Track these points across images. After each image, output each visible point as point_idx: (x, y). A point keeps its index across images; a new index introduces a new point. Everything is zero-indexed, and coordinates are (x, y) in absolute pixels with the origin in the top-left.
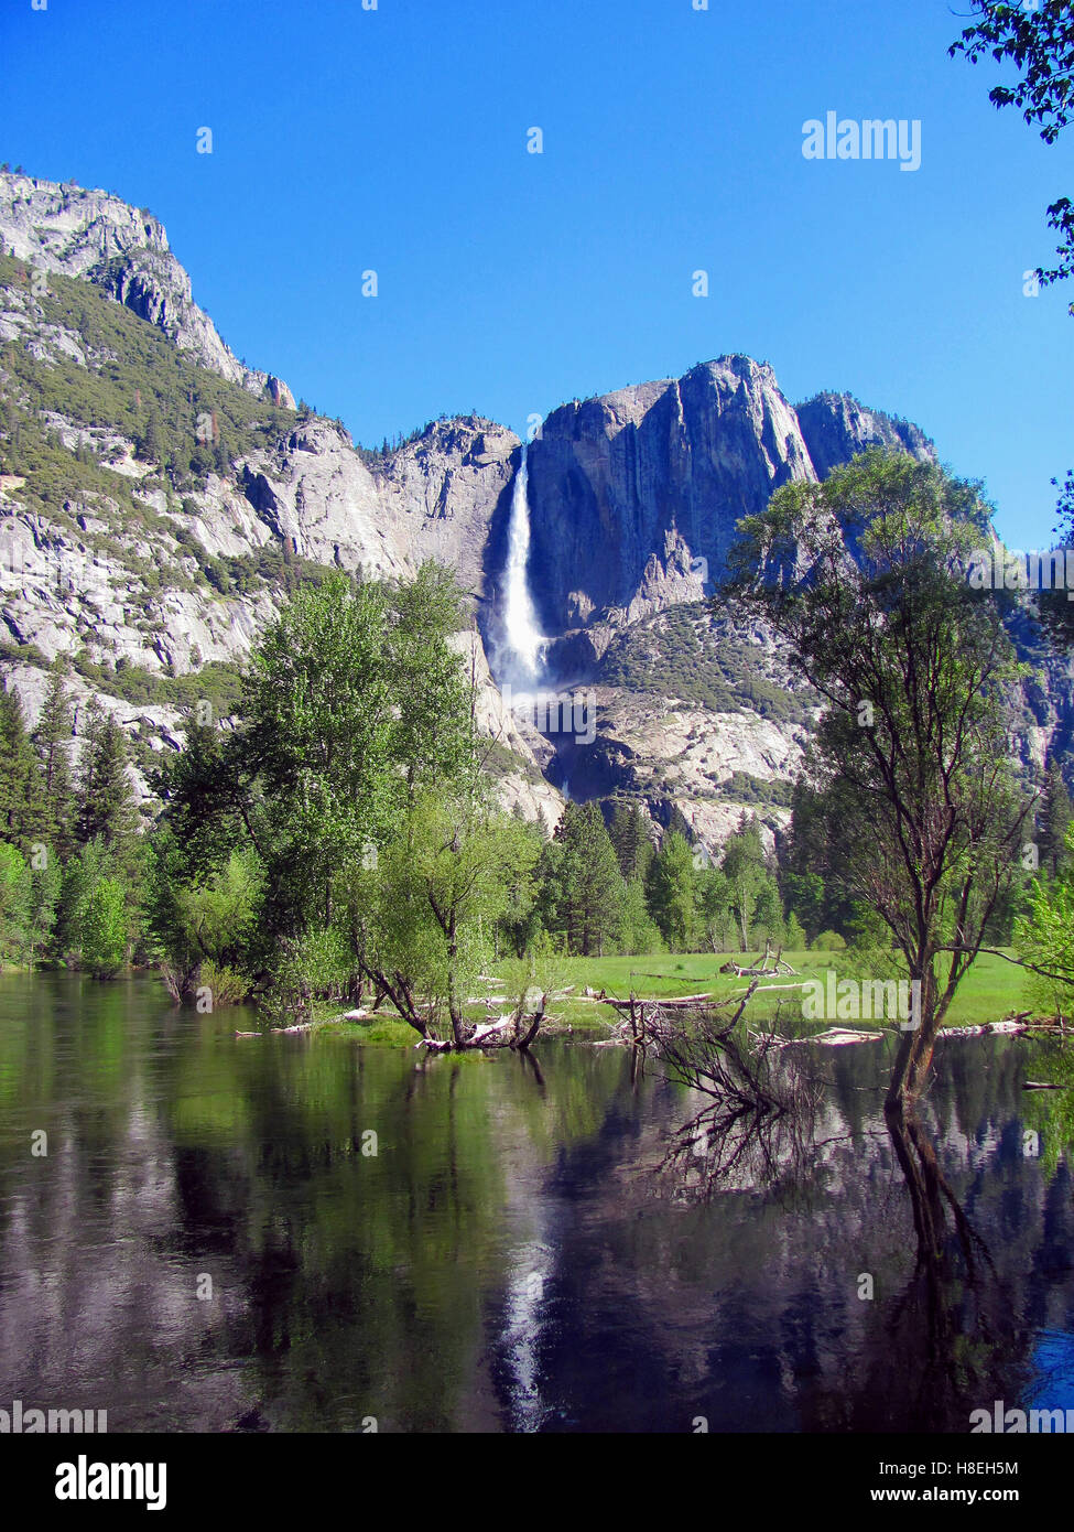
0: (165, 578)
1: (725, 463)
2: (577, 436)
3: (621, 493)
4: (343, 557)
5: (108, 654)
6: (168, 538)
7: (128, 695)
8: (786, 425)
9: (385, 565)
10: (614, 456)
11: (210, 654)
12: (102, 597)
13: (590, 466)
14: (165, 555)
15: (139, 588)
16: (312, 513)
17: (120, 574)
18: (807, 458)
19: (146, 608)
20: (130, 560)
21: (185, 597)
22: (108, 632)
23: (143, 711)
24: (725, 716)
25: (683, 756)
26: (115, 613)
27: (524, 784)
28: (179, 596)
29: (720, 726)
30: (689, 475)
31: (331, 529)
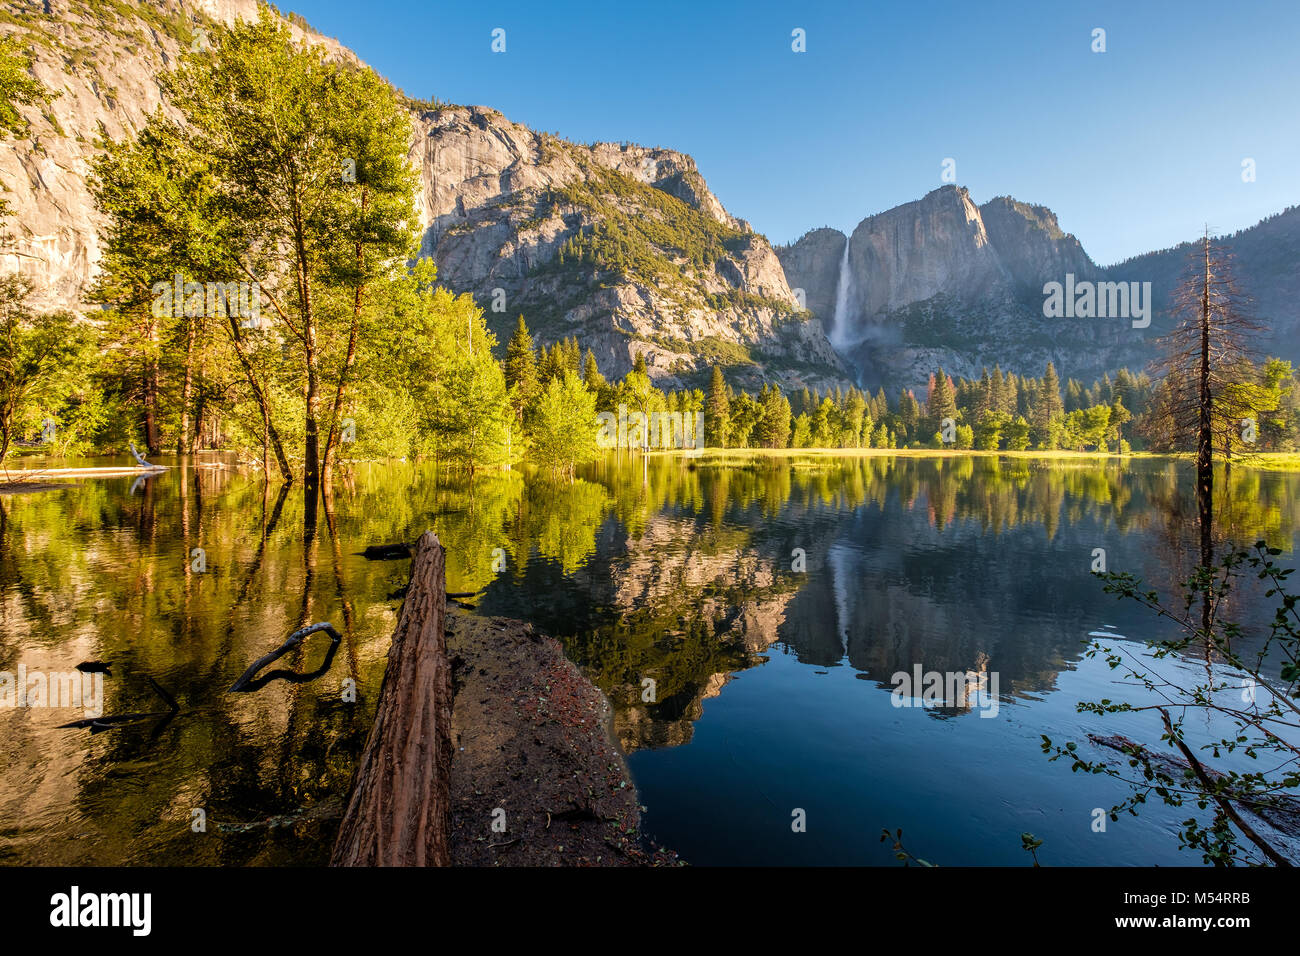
0: (689, 303)
1: (941, 236)
2: (872, 232)
3: (891, 255)
4: (764, 292)
5: (667, 335)
6: (692, 289)
7: (673, 350)
8: (973, 215)
9: (782, 294)
10: (888, 239)
11: (707, 332)
12: (665, 313)
13: (876, 244)
14: (691, 295)
15: (679, 309)
16: (751, 275)
17: (671, 304)
18: (983, 230)
19: (682, 317)
20: (676, 298)
21: (698, 311)
22: (667, 326)
23: (678, 355)
24: (934, 350)
25: (913, 367)
26: (670, 319)
27: (836, 380)
28: (695, 311)
29: (932, 354)
30: (923, 245)
31: (758, 281)
